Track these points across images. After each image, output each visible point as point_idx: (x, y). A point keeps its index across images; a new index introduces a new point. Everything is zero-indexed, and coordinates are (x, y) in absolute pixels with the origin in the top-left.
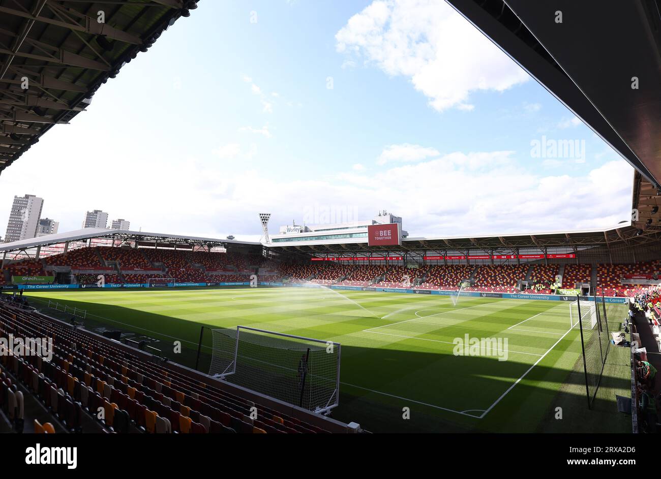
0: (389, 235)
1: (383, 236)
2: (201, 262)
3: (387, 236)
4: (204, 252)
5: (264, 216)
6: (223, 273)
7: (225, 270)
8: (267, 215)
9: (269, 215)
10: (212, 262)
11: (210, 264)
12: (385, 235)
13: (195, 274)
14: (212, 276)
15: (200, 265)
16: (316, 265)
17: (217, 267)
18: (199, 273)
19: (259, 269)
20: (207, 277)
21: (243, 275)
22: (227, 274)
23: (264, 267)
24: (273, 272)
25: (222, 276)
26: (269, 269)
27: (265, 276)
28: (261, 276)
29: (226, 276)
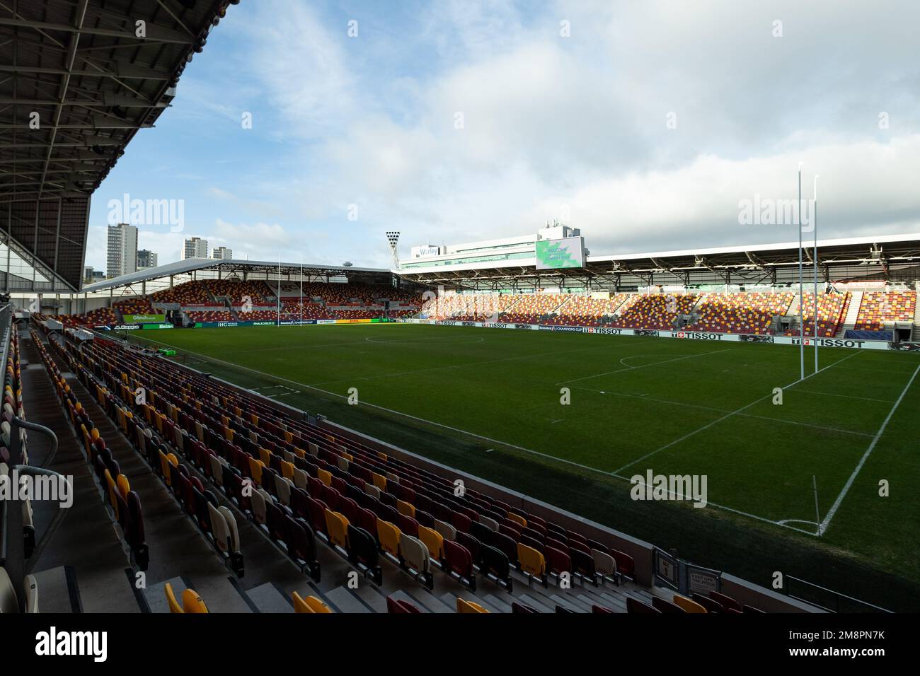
2: (319, 295)
4: (322, 283)
5: (392, 234)
6: (348, 308)
7: (349, 304)
8: (396, 233)
9: (399, 233)
10: (333, 295)
11: (331, 298)
13: (315, 309)
14: (335, 311)
15: (319, 298)
17: (339, 301)
18: (320, 308)
19: (390, 302)
20: (329, 313)
21: (371, 311)
22: (352, 310)
23: (396, 300)
24: (408, 305)
25: (347, 311)
26: (403, 302)
27: (398, 311)
28: (394, 311)
29: (351, 312)
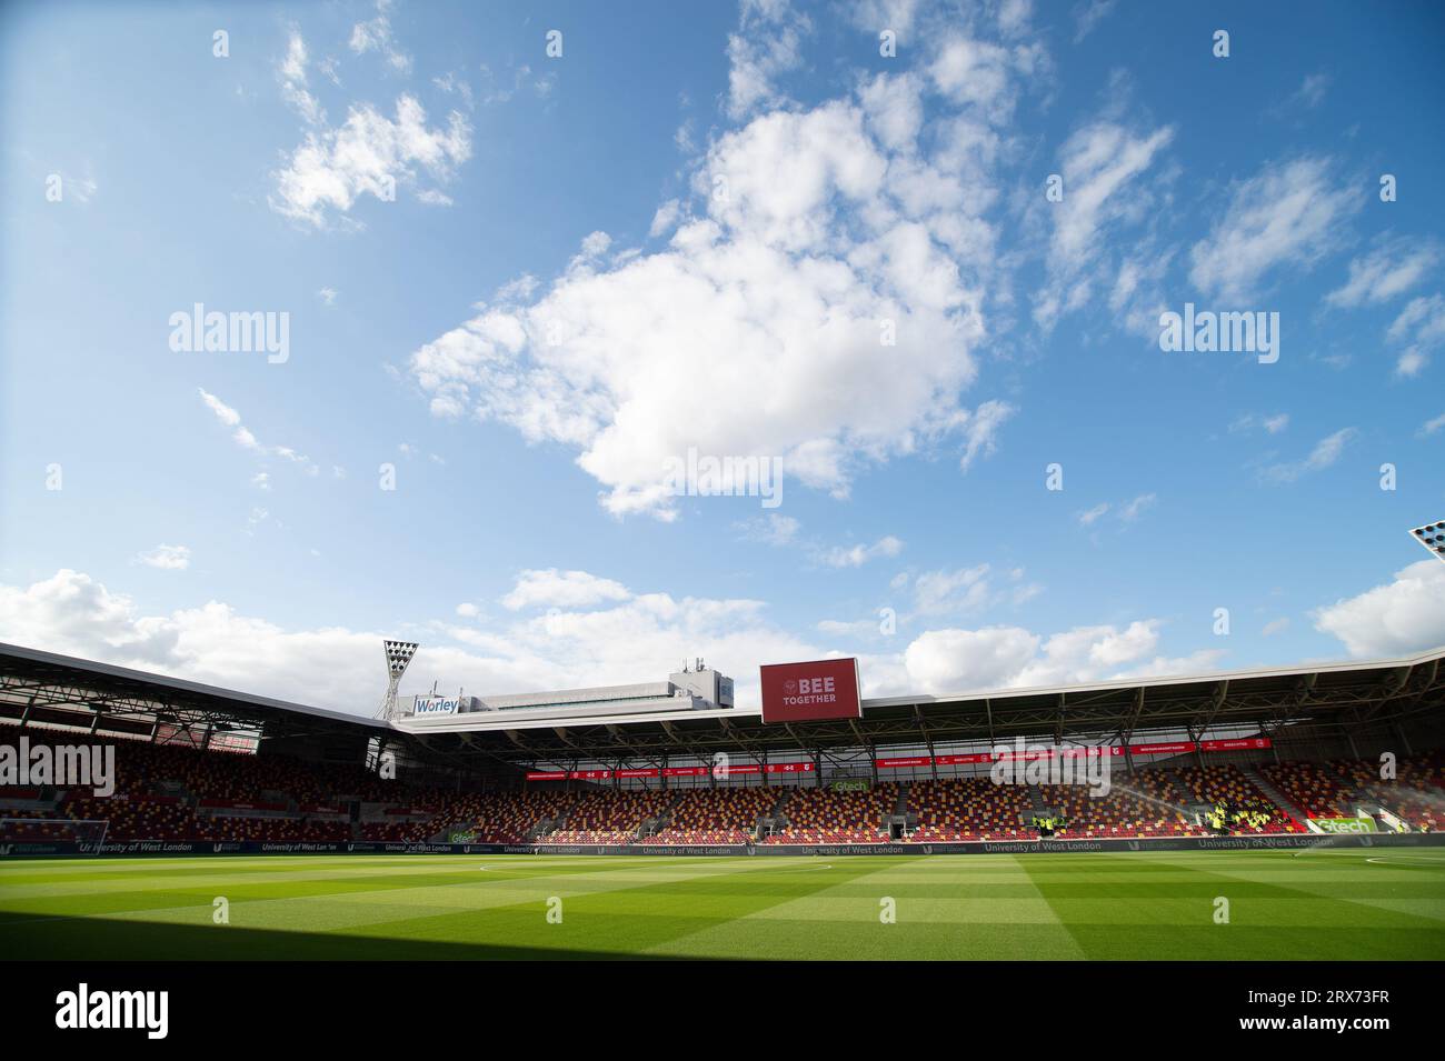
0: (827, 690)
1: (811, 693)
2: (183, 779)
3: (823, 693)
4: (188, 748)
5: (398, 647)
6: (256, 815)
7: (260, 804)
8: (408, 645)
9: (415, 646)
10: (215, 780)
11: (210, 786)
12: (815, 691)
13: (164, 813)
14: (220, 821)
15: (177, 785)
16: (542, 794)
17: (232, 794)
18: (176, 810)
19: (363, 805)
20: (204, 825)
21: (314, 824)
22: (267, 818)
23: (377, 800)
24: (407, 812)
25: (254, 822)
26: (393, 805)
27: (383, 825)
28: (372, 827)
29: (265, 825)
